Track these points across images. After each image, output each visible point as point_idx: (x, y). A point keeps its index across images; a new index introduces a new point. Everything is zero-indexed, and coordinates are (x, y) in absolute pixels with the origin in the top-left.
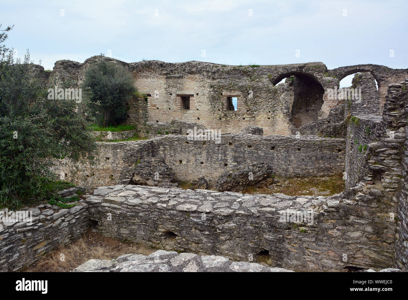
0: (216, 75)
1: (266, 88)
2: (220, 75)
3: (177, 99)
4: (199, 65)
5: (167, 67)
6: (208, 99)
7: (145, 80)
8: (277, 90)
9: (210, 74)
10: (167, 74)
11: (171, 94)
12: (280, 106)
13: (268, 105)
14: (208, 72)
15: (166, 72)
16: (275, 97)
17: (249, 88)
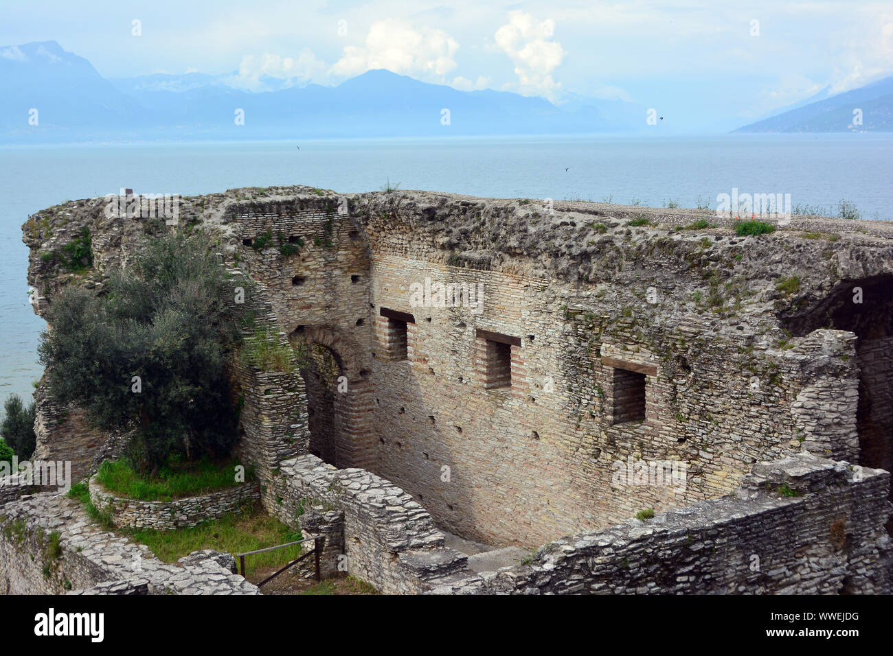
0: (594, 267)
1: (740, 350)
2: (607, 267)
3: (476, 344)
4: (535, 223)
5: (451, 218)
6: (562, 362)
7: (398, 259)
8: (778, 367)
9: (564, 264)
10: (451, 246)
11: (463, 325)
12: (792, 442)
13: (749, 433)
14: (556, 254)
15: (446, 239)
16: (772, 398)
17: (683, 342)
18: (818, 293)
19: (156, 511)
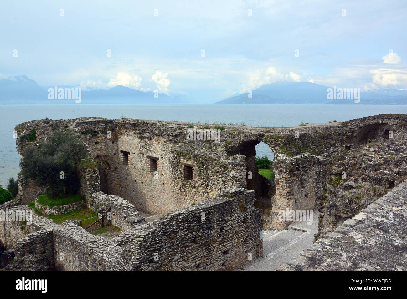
0: (179, 139)
1: (217, 160)
2: (182, 139)
3: (147, 160)
4: (163, 127)
5: (140, 126)
6: (170, 164)
7: (125, 137)
8: (226, 164)
9: (171, 138)
10: (140, 133)
11: (143, 155)
12: (230, 184)
13: (219, 182)
14: (168, 135)
15: (139, 131)
16: (225, 173)
17: (202, 158)
18: (236, 145)
19: (55, 209)
